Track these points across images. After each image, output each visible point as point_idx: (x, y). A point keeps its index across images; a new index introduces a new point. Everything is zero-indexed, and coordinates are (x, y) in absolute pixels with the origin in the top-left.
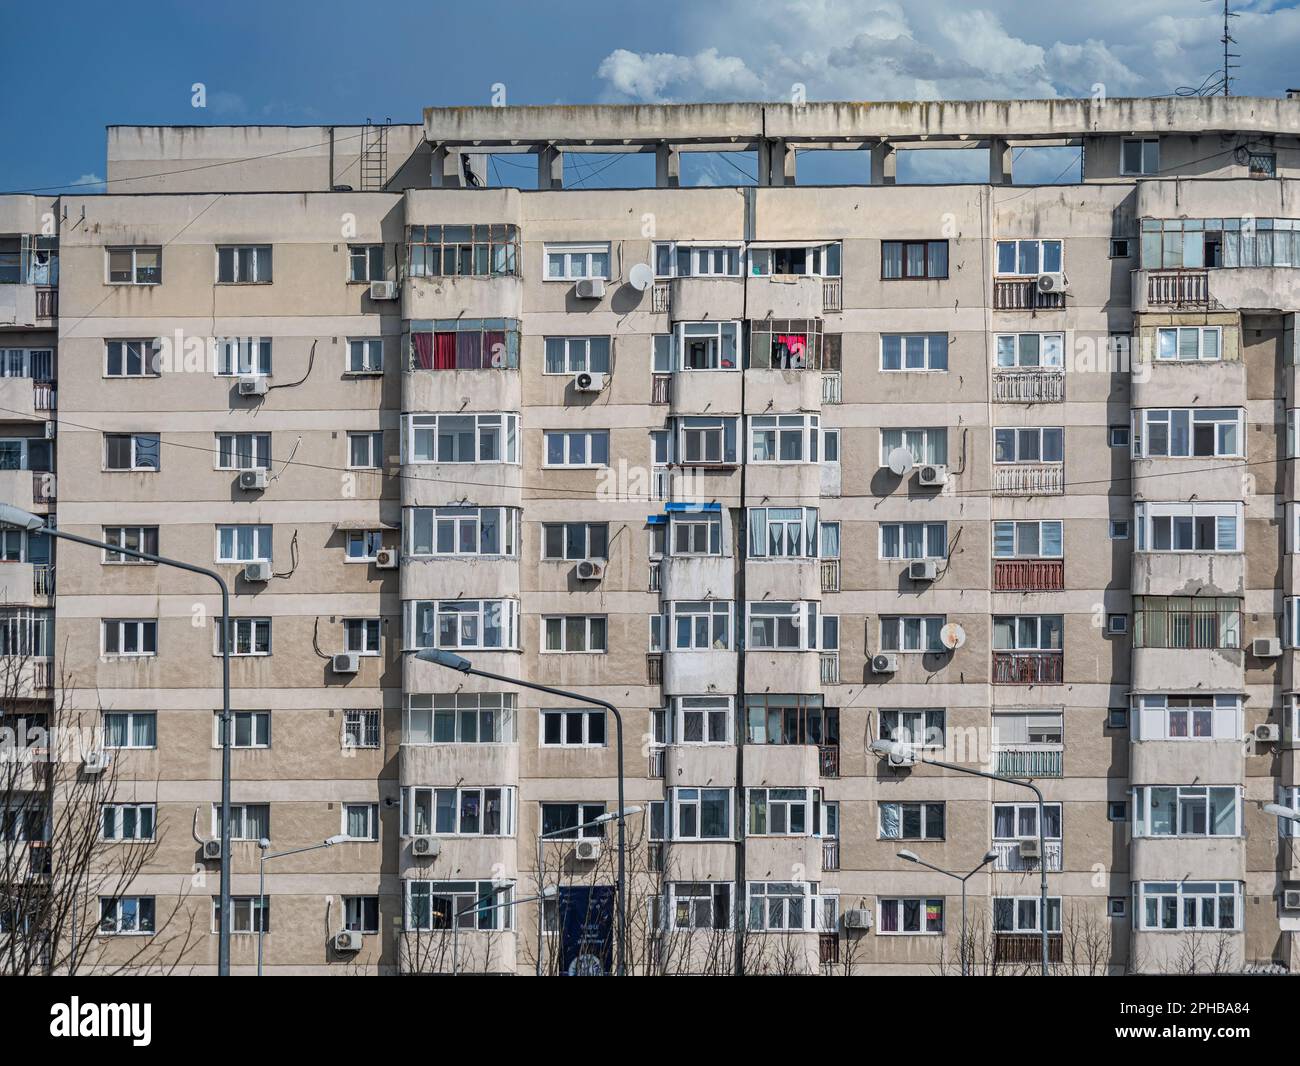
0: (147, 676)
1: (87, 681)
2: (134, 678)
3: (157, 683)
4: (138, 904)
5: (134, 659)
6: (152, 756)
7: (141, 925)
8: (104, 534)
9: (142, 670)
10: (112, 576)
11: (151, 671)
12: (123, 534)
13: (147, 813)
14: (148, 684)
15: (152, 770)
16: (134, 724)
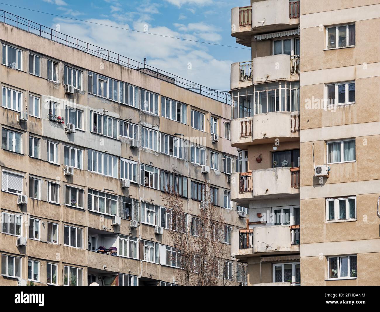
0: (350, 117)
1: (317, 123)
2: (342, 119)
3: (355, 121)
4: (349, 260)
5: (342, 107)
6: (353, 167)
7: (351, 272)
8: (327, 31)
9: (347, 113)
10: (330, 57)
11: (352, 113)
12: (337, 31)
13: (352, 202)
14: (350, 122)
15: (353, 175)
16: (345, 148)
